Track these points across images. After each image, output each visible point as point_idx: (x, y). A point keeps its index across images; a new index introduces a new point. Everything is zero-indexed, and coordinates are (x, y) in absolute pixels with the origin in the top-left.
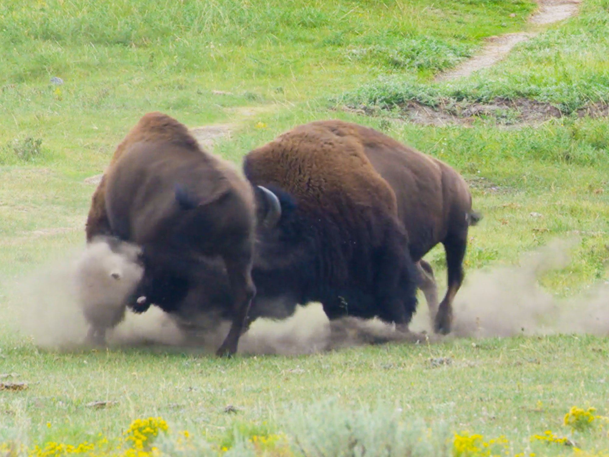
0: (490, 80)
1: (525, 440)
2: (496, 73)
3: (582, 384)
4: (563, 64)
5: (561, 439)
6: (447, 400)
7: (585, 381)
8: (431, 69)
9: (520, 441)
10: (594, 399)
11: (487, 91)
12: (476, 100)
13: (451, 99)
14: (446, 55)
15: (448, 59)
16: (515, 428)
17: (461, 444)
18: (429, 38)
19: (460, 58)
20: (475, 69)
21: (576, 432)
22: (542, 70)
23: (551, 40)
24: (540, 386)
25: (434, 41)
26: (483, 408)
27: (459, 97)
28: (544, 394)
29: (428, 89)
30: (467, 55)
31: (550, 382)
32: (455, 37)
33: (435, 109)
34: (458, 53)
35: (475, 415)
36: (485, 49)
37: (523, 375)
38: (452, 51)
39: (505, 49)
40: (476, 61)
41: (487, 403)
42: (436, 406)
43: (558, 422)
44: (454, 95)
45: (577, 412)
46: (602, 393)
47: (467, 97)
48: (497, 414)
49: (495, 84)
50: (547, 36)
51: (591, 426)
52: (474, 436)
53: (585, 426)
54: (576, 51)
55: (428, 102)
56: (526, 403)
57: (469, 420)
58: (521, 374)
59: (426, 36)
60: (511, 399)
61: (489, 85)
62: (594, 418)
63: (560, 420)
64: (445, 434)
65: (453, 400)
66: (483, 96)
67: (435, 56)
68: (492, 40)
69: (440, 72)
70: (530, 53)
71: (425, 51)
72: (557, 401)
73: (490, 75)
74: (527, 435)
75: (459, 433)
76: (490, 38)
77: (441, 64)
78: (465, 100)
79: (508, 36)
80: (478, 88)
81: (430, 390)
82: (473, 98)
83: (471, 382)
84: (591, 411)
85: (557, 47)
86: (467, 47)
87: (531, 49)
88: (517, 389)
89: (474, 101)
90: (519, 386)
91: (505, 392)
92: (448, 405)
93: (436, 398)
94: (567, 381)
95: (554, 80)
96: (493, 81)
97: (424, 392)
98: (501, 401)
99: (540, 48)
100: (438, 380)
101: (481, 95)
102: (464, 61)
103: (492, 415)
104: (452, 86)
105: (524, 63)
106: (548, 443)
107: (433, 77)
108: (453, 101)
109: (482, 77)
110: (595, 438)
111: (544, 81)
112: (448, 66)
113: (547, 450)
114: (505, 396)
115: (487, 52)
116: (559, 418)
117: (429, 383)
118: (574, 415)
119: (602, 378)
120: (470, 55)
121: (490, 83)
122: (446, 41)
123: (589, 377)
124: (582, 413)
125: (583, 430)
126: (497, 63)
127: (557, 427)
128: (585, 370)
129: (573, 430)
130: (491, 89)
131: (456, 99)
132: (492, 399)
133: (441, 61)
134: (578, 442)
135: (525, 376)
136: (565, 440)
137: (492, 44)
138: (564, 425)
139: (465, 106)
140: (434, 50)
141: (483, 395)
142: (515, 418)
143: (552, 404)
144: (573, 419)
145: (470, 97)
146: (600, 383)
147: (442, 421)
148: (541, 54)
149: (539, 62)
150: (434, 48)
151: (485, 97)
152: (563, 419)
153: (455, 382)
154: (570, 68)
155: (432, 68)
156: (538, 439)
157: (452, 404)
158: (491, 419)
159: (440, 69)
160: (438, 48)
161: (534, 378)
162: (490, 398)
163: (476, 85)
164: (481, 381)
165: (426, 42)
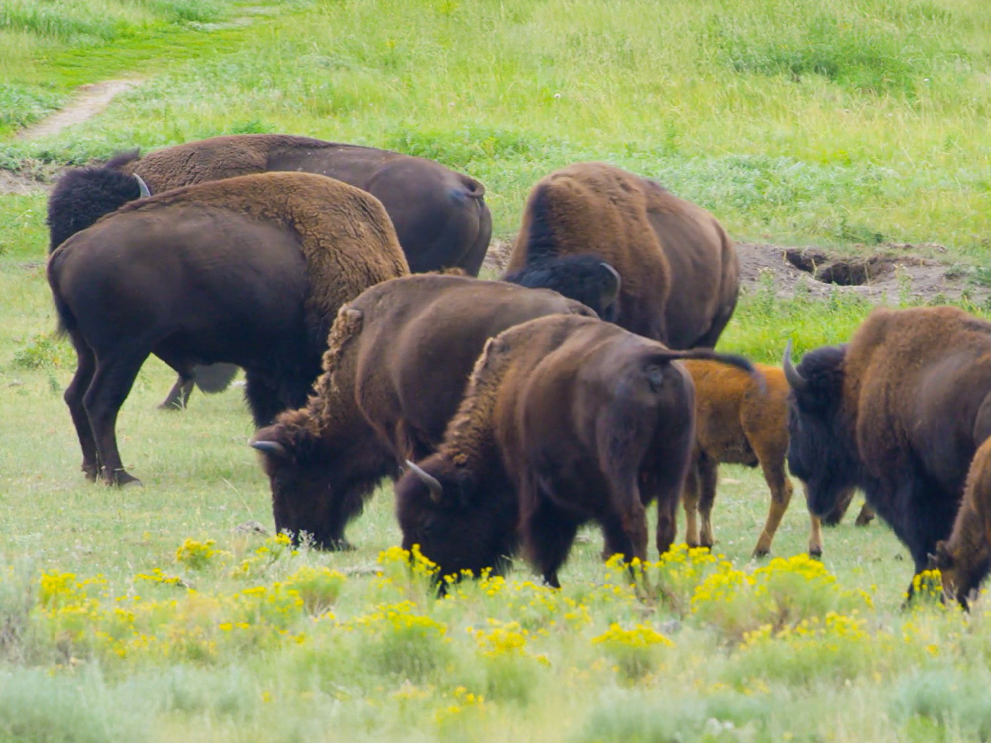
0: (84, 138)
1: (128, 580)
2: (91, 129)
3: (198, 512)
4: (173, 119)
5: (172, 579)
6: (32, 531)
7: (201, 507)
8: (12, 125)
9: (122, 582)
10: (213, 530)
11: (81, 151)
12: (67, 162)
13: (37, 161)
14: (30, 107)
15: (32, 112)
16: (115, 565)
17: (50, 584)
18: (9, 86)
19: (47, 111)
20: (67, 125)
21: (190, 570)
22: (148, 125)
23: (159, 90)
24: (146, 514)
25: (15, 89)
26: (77, 541)
27: (46, 158)
28: (151, 524)
29: (8, 149)
30: (56, 107)
31: (159, 509)
32: (42, 85)
33: (17, 173)
34: (45, 104)
35: (67, 549)
36: (77, 100)
37: (125, 500)
38: (38, 102)
39: (103, 99)
40: (67, 114)
41: (82, 534)
42: (17, 538)
43: (168, 557)
44: (40, 156)
45: (192, 545)
46: (223, 522)
47: (55, 158)
48: (93, 548)
49: (91, 144)
50: (155, 84)
51: (209, 563)
52: (66, 575)
53: (200, 562)
54: (190, 103)
55: (7, 165)
56: (129, 535)
57: (59, 555)
58: (124, 499)
59: (5, 84)
60: (110, 529)
61: (83, 145)
62: (212, 553)
63: (170, 555)
64: (30, 573)
65: (40, 531)
66: (75, 158)
67: (16, 109)
68: (86, 89)
69: (22, 128)
70: (133, 105)
71: (4, 102)
72: (166, 531)
73: (84, 131)
74: (131, 574)
75: (47, 573)
76: (83, 86)
77: (24, 118)
78: (53, 162)
79: (106, 84)
80: (70, 148)
81: (11, 519)
82: (63, 160)
83: (62, 508)
84: (209, 544)
85: (167, 97)
86: (56, 97)
87: (134, 99)
88: (118, 517)
89: (64, 164)
90: (119, 514)
91: (104, 521)
92: (33, 537)
93: (19, 529)
94: (179, 507)
95: (163, 138)
96: (88, 139)
97: (5, 521)
98: (99, 532)
99: (145, 99)
100: (21, 506)
101: (73, 157)
102: (52, 114)
103: (88, 549)
104: (37, 145)
105: (126, 117)
106: (157, 583)
107: (15, 134)
108: (39, 164)
109: (74, 134)
110: (215, 578)
111: (150, 139)
112: (33, 121)
113: (155, 591)
114: (103, 525)
115: (82, 104)
116: (170, 553)
117: (10, 509)
118: (188, 549)
119: (222, 504)
120: (59, 107)
121: (85, 141)
122: (30, 90)
123: (207, 503)
124: (198, 547)
125: (199, 568)
126: (91, 117)
127: (167, 563)
128: (202, 493)
129: (187, 569)
130: (84, 148)
131: (42, 162)
132: (87, 530)
133: (24, 115)
134: (193, 582)
135: (129, 501)
136: (177, 580)
137: (87, 93)
138: (175, 561)
139: (53, 171)
140: (15, 101)
141: (76, 525)
142: (116, 552)
143: (161, 536)
144: (187, 555)
145: (59, 159)
146: (219, 511)
147: (26, 557)
148: (147, 106)
149: (144, 115)
150: (14, 98)
151: (78, 159)
152: (176, 555)
153: (42, 509)
154: (182, 123)
155: (12, 123)
156: (145, 579)
157: (38, 535)
158: (86, 554)
159: (23, 125)
160: (20, 99)
161: (139, 504)
162: (85, 528)
163: (67, 143)
164: (74, 508)
165: (5, 91)
